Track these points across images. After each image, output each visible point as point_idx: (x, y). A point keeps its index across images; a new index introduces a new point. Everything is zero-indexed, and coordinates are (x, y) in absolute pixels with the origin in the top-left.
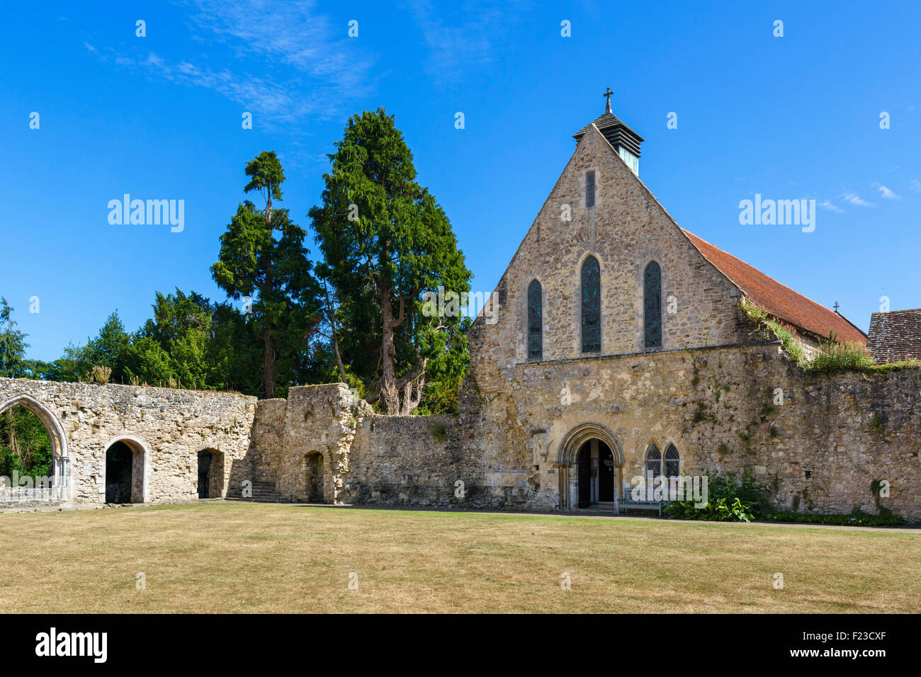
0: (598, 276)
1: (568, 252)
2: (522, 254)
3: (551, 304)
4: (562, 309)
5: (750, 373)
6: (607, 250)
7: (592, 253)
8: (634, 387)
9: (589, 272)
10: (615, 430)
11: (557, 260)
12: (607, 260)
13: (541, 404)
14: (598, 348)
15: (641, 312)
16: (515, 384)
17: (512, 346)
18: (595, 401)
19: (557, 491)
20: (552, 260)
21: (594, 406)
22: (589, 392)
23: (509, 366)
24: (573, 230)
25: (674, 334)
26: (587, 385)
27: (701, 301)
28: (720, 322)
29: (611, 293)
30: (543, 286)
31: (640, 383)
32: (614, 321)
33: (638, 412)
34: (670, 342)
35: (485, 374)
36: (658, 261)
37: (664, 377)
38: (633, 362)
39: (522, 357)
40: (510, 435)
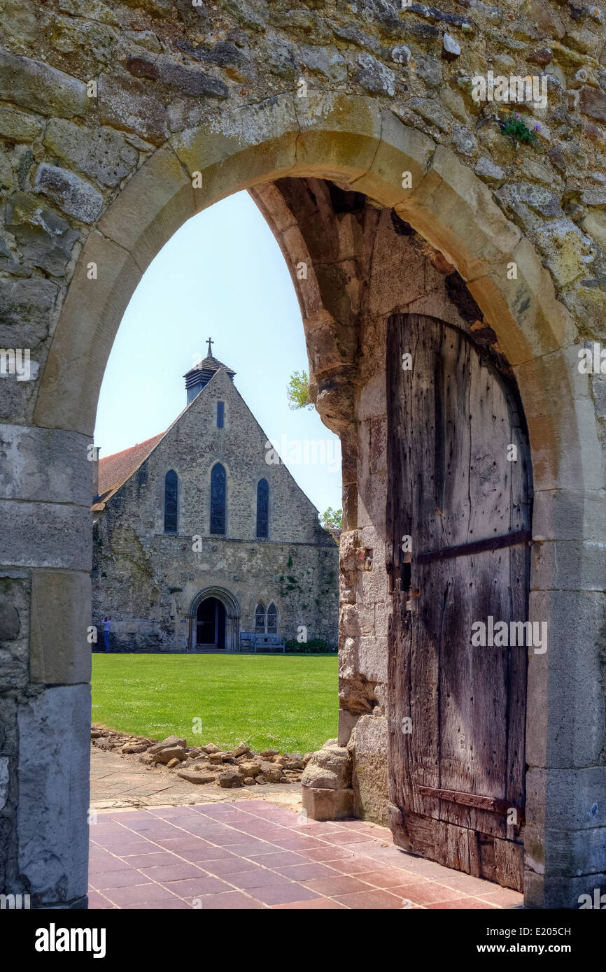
0: (224, 479)
1: (202, 456)
2: (162, 447)
3: (186, 492)
4: (196, 498)
5: (321, 562)
6: (232, 463)
7: (221, 462)
8: (250, 564)
9: (218, 475)
10: (235, 593)
11: (193, 460)
12: (232, 470)
13: (176, 569)
14: (223, 532)
15: (256, 512)
16: (152, 551)
17: (151, 519)
18: (221, 570)
19: (188, 636)
20: (188, 458)
21: (220, 573)
22: (216, 564)
23: (148, 535)
24: (206, 441)
25: (277, 531)
26: (215, 558)
27: (294, 513)
28: (305, 528)
29: (234, 495)
30: (180, 477)
31: (254, 561)
32: (236, 515)
33: (252, 581)
34: (274, 536)
35: (120, 538)
36: (268, 480)
37: (269, 559)
38: (249, 546)
39: (160, 530)
40: (131, 591)
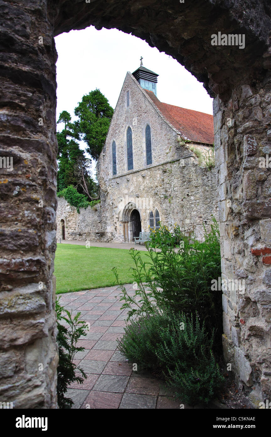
0: (131, 135)
2: (110, 131)
3: (118, 151)
4: (121, 152)
6: (133, 124)
7: (129, 126)
8: (144, 184)
11: (119, 131)
12: (134, 128)
13: (117, 195)
14: (132, 168)
15: (145, 149)
16: (110, 187)
17: (108, 171)
18: (132, 192)
19: (122, 234)
22: (130, 188)
23: (107, 180)
24: (123, 118)
25: (156, 157)
26: (129, 185)
27: (164, 140)
29: (135, 142)
30: (116, 143)
31: (145, 182)
32: (136, 155)
35: (102, 184)
36: (149, 125)
37: (153, 178)
39: (111, 175)
